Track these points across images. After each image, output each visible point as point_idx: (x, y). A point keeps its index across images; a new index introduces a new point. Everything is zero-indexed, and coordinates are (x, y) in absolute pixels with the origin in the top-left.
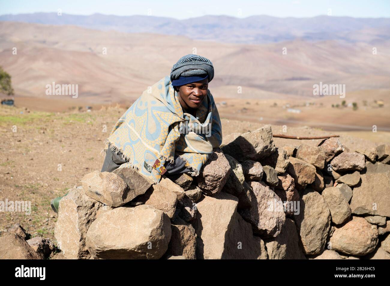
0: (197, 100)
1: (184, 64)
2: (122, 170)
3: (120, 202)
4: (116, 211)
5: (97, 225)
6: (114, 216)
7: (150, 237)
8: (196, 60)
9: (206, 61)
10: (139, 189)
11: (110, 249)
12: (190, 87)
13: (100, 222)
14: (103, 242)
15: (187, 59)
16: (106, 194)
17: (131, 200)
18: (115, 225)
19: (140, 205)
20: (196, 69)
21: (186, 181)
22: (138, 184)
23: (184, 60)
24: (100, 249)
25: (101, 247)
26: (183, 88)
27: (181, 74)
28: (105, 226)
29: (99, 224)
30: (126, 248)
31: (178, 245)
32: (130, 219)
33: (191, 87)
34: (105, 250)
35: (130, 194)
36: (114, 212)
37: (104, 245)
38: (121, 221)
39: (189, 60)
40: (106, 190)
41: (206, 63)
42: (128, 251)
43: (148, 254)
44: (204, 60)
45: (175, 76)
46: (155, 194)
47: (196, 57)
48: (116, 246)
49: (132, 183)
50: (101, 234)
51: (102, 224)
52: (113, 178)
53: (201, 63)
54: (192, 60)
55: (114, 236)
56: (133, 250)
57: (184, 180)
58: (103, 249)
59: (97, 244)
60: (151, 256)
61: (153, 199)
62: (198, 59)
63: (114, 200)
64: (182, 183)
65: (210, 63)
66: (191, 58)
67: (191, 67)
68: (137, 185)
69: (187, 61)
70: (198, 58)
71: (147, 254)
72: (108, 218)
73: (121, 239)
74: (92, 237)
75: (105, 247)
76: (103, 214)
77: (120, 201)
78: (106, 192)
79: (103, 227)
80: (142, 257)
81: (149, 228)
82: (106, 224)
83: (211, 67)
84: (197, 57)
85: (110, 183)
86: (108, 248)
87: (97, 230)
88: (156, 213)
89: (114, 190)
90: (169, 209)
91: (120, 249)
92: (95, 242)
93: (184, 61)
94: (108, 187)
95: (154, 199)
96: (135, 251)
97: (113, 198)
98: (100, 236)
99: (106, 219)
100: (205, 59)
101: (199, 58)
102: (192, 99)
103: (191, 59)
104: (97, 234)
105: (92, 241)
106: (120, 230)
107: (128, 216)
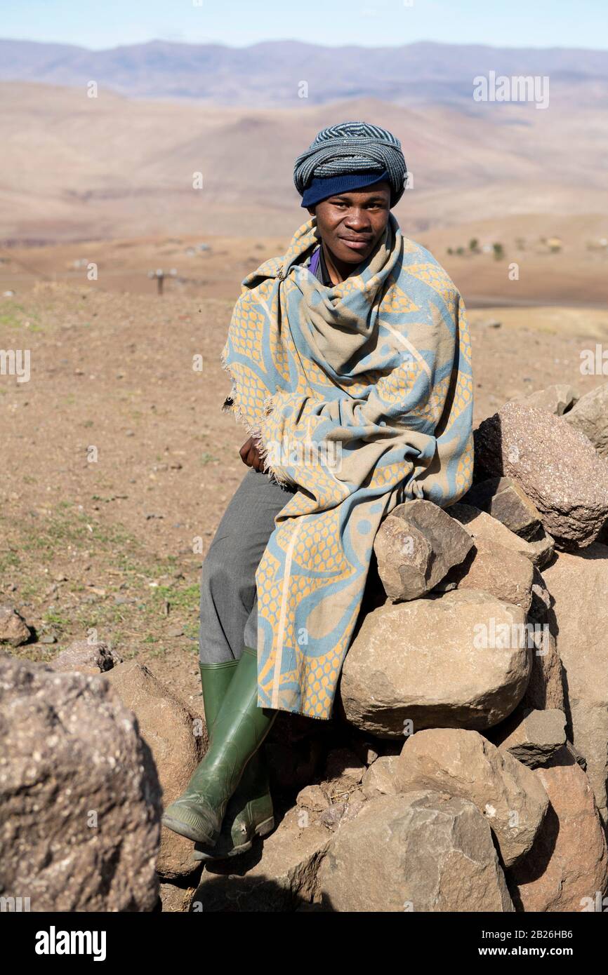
0: (357, 241)
1: (322, 145)
2: (412, 508)
3: (420, 588)
4: (411, 610)
5: (371, 645)
6: (406, 623)
7: (508, 673)
8: (352, 132)
9: (382, 137)
10: (452, 552)
11: (409, 704)
12: (339, 207)
13: (376, 638)
14: (392, 688)
15: (329, 131)
16: (387, 570)
17: (439, 582)
18: (415, 645)
19: (453, 591)
20: (350, 156)
21: (530, 521)
22: (448, 540)
23: (324, 135)
24: (382, 705)
25: (387, 700)
26: (321, 209)
27: (313, 172)
28: (389, 647)
29: (374, 643)
30: (451, 701)
31: (538, 681)
32: (447, 630)
33: (341, 204)
34: (395, 707)
35: (437, 567)
36: (406, 614)
37: (396, 696)
38: (426, 634)
39: (334, 132)
40: (387, 561)
41: (381, 140)
42: (453, 707)
43: (494, 712)
44: (376, 132)
45: (301, 178)
46: (482, 562)
47: (355, 126)
48: (427, 697)
49: (436, 540)
50: (386, 669)
51: (381, 643)
52: (399, 530)
53: (367, 139)
54: (342, 132)
55: (419, 672)
56: (467, 705)
57: (526, 520)
58: (390, 705)
59: (375, 692)
60: (498, 715)
61: (479, 573)
62: (360, 130)
63: (405, 585)
64: (519, 528)
65: (394, 142)
66: (342, 127)
67: (339, 151)
68: (447, 543)
69: (330, 137)
70: (358, 128)
71: (492, 712)
72: (395, 627)
73: (435, 681)
74: (361, 677)
75: (396, 701)
76: (380, 619)
77: (420, 585)
78: (387, 565)
79: (386, 650)
80: (478, 718)
81: (503, 653)
82: (393, 643)
83: (395, 153)
84: (359, 126)
85: (394, 542)
86: (404, 703)
87: (373, 658)
88: (512, 613)
89: (405, 561)
90: (520, 597)
91: (436, 704)
92: (369, 688)
93: (322, 138)
94: (391, 552)
95: (482, 574)
96: (472, 707)
97: (405, 579)
98: (383, 674)
99: (389, 631)
100: (380, 131)
101: (361, 128)
102: (342, 238)
103: (341, 129)
104: (374, 669)
105: (363, 686)
106: (429, 658)
107: (441, 620)
